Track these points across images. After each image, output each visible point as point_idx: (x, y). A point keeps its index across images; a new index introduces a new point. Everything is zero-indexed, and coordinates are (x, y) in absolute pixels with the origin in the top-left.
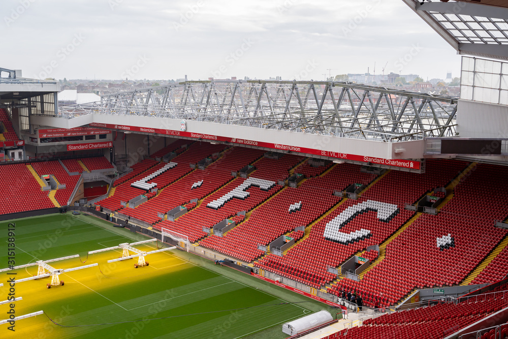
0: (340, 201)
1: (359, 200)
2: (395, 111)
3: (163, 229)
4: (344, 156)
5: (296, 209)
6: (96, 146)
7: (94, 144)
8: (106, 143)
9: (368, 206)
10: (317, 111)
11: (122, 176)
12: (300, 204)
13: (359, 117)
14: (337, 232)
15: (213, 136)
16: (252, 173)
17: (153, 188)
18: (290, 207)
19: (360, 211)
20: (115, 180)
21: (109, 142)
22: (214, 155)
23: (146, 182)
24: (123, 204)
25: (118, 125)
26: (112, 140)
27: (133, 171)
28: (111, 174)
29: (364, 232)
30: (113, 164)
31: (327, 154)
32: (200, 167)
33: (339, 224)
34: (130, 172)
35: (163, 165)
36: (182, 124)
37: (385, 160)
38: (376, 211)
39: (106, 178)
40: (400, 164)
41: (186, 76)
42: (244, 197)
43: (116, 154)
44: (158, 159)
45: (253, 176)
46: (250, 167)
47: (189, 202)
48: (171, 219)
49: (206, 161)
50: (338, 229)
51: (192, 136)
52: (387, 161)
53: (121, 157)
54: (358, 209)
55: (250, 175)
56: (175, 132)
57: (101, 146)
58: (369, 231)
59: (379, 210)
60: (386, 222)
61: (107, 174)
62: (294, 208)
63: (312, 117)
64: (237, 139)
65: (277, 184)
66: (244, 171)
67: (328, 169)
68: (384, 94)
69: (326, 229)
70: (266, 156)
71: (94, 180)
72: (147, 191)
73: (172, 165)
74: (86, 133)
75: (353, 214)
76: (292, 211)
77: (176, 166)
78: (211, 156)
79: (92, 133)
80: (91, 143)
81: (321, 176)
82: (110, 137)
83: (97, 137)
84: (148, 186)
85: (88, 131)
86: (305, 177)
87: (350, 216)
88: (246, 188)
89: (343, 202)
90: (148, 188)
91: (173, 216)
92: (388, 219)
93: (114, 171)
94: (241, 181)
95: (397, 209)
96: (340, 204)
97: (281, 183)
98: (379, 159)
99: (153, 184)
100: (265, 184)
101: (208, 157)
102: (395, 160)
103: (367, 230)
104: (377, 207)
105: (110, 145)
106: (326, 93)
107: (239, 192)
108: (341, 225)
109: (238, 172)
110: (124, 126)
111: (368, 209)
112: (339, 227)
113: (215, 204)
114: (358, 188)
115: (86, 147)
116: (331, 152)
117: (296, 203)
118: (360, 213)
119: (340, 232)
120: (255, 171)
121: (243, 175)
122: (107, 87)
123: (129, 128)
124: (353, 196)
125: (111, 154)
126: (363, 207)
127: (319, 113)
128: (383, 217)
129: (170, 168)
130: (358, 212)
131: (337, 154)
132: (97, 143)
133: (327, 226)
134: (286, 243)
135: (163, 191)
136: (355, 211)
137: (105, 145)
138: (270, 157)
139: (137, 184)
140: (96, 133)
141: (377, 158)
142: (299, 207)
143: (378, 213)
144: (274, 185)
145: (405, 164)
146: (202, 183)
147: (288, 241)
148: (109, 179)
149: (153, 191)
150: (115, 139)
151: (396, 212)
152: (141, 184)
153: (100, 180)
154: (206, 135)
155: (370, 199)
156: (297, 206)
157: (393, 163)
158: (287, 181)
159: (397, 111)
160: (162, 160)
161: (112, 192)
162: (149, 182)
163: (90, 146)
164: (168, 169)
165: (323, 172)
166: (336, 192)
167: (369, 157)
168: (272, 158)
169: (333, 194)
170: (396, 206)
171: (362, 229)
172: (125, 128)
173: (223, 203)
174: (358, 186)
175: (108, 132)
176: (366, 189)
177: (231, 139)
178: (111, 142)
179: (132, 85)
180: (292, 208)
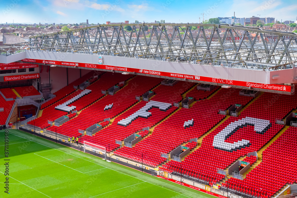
0: (224, 118)
1: (239, 117)
2: (269, 47)
3: (85, 142)
4: (231, 82)
5: (190, 125)
6: (26, 77)
7: (25, 75)
8: (34, 75)
9: (246, 121)
10: (206, 48)
11: (48, 101)
12: (192, 121)
13: (240, 51)
14: (224, 142)
15: (124, 68)
16: (152, 97)
17: (73, 110)
18: (185, 124)
19: (240, 126)
20: (42, 104)
21: (36, 74)
22: (120, 83)
23: (67, 105)
24: (50, 122)
25: (45, 61)
26: (39, 72)
27: (55, 97)
28: (39, 99)
29: (245, 142)
30: (40, 92)
31: (217, 81)
32: (110, 93)
33: (225, 136)
34: (53, 98)
35: (80, 92)
36: (99, 59)
37: (263, 84)
38: (253, 125)
39: (35, 102)
40: (275, 88)
41: (87, 20)
42: (147, 116)
43: (42, 83)
44: (76, 87)
45: (153, 99)
46: (150, 92)
47: (103, 120)
48: (90, 134)
49: (115, 88)
50: (224, 140)
51: (107, 68)
52: (265, 86)
53: (46, 86)
54: (239, 124)
55: (150, 98)
56: (92, 65)
57: (30, 77)
58: (249, 141)
59: (255, 125)
60: (262, 133)
61: (35, 100)
62: (188, 124)
63: (204, 52)
64: (143, 70)
65: (173, 105)
66: (146, 97)
67: (213, 93)
68: (259, 34)
69: (214, 140)
70: (163, 83)
71: (25, 104)
72: (69, 113)
73: (87, 91)
74: (19, 67)
75: (235, 128)
76: (186, 126)
77: (90, 92)
78: (118, 84)
79: (23, 67)
80: (23, 75)
81: (208, 99)
82: (37, 70)
83: (27, 70)
84: (69, 109)
85: (21, 65)
86: (195, 100)
87: (233, 129)
88: (148, 109)
89: (227, 118)
90: (69, 110)
91: (91, 132)
92: (263, 131)
93: (40, 97)
94: (143, 104)
95: (269, 123)
96: (225, 120)
97: (176, 105)
98: (259, 84)
99: (73, 107)
100: (164, 106)
101: (116, 85)
102: (271, 85)
103: (247, 141)
104: (254, 123)
105: (38, 76)
106: (214, 33)
107: (143, 112)
108: (226, 137)
109: (141, 97)
110: (50, 61)
111: (246, 124)
112: (224, 138)
113: (124, 122)
114: (238, 108)
115: (19, 78)
116: (220, 79)
117: (189, 120)
118: (241, 127)
119: (225, 143)
120: (154, 95)
121: (146, 99)
122: (25, 30)
123: (55, 63)
124: (234, 114)
125: (38, 83)
126: (243, 123)
127: (208, 49)
128: (259, 130)
129: (86, 94)
130: (239, 127)
131: (225, 81)
132: (27, 75)
133: (215, 138)
134: (183, 151)
135: (82, 112)
136: (237, 126)
137: (33, 77)
138: (166, 84)
139: (60, 107)
140: (27, 67)
141: (257, 84)
142: (192, 123)
143: (255, 127)
144: (170, 106)
145: (279, 88)
146: (113, 106)
147: (185, 150)
148: (37, 103)
149: (73, 112)
150: (41, 71)
151: (269, 126)
152: (64, 107)
153: (30, 104)
154: (118, 67)
155: (247, 116)
156: (190, 123)
157: (270, 87)
158: (181, 103)
159: (270, 47)
160: (78, 88)
161: (40, 114)
162: (70, 105)
163: (22, 77)
164: (84, 95)
165: (210, 96)
166: (220, 111)
167: (250, 83)
168: (168, 85)
169: (218, 113)
170: (269, 121)
171: (243, 140)
172: (51, 63)
173: (130, 121)
174: (238, 106)
175: (36, 66)
176: (245, 108)
177: (139, 70)
178: (38, 74)
179: (45, 29)
180: (186, 124)
